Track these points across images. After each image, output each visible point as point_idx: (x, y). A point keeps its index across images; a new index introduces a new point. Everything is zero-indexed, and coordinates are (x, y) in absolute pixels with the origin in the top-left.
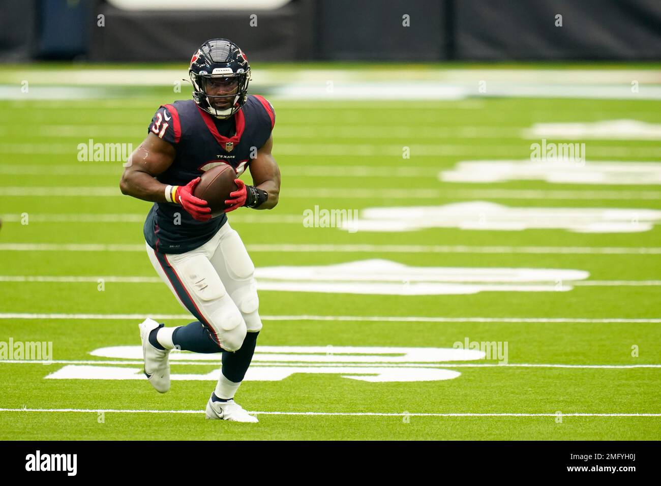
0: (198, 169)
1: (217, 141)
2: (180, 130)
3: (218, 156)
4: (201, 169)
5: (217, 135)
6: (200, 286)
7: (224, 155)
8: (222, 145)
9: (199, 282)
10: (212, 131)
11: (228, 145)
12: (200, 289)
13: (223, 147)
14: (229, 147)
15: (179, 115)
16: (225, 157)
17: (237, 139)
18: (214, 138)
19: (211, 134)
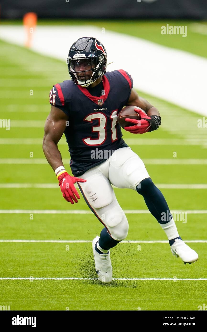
0: (83, 120)
1: (91, 100)
2: (63, 97)
3: (95, 110)
4: (86, 119)
5: (90, 96)
6: (93, 198)
7: (98, 108)
8: (95, 102)
9: (92, 196)
10: (86, 94)
11: (99, 101)
12: (93, 200)
13: (97, 103)
14: (101, 102)
15: (61, 88)
16: (100, 109)
17: (104, 97)
18: (88, 99)
19: (85, 96)
